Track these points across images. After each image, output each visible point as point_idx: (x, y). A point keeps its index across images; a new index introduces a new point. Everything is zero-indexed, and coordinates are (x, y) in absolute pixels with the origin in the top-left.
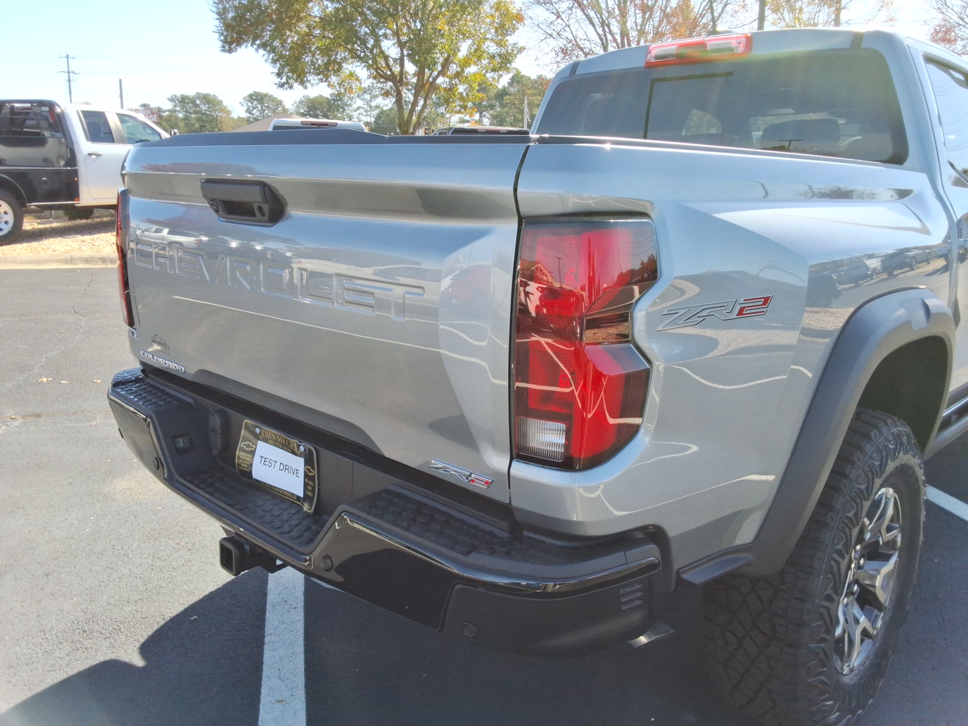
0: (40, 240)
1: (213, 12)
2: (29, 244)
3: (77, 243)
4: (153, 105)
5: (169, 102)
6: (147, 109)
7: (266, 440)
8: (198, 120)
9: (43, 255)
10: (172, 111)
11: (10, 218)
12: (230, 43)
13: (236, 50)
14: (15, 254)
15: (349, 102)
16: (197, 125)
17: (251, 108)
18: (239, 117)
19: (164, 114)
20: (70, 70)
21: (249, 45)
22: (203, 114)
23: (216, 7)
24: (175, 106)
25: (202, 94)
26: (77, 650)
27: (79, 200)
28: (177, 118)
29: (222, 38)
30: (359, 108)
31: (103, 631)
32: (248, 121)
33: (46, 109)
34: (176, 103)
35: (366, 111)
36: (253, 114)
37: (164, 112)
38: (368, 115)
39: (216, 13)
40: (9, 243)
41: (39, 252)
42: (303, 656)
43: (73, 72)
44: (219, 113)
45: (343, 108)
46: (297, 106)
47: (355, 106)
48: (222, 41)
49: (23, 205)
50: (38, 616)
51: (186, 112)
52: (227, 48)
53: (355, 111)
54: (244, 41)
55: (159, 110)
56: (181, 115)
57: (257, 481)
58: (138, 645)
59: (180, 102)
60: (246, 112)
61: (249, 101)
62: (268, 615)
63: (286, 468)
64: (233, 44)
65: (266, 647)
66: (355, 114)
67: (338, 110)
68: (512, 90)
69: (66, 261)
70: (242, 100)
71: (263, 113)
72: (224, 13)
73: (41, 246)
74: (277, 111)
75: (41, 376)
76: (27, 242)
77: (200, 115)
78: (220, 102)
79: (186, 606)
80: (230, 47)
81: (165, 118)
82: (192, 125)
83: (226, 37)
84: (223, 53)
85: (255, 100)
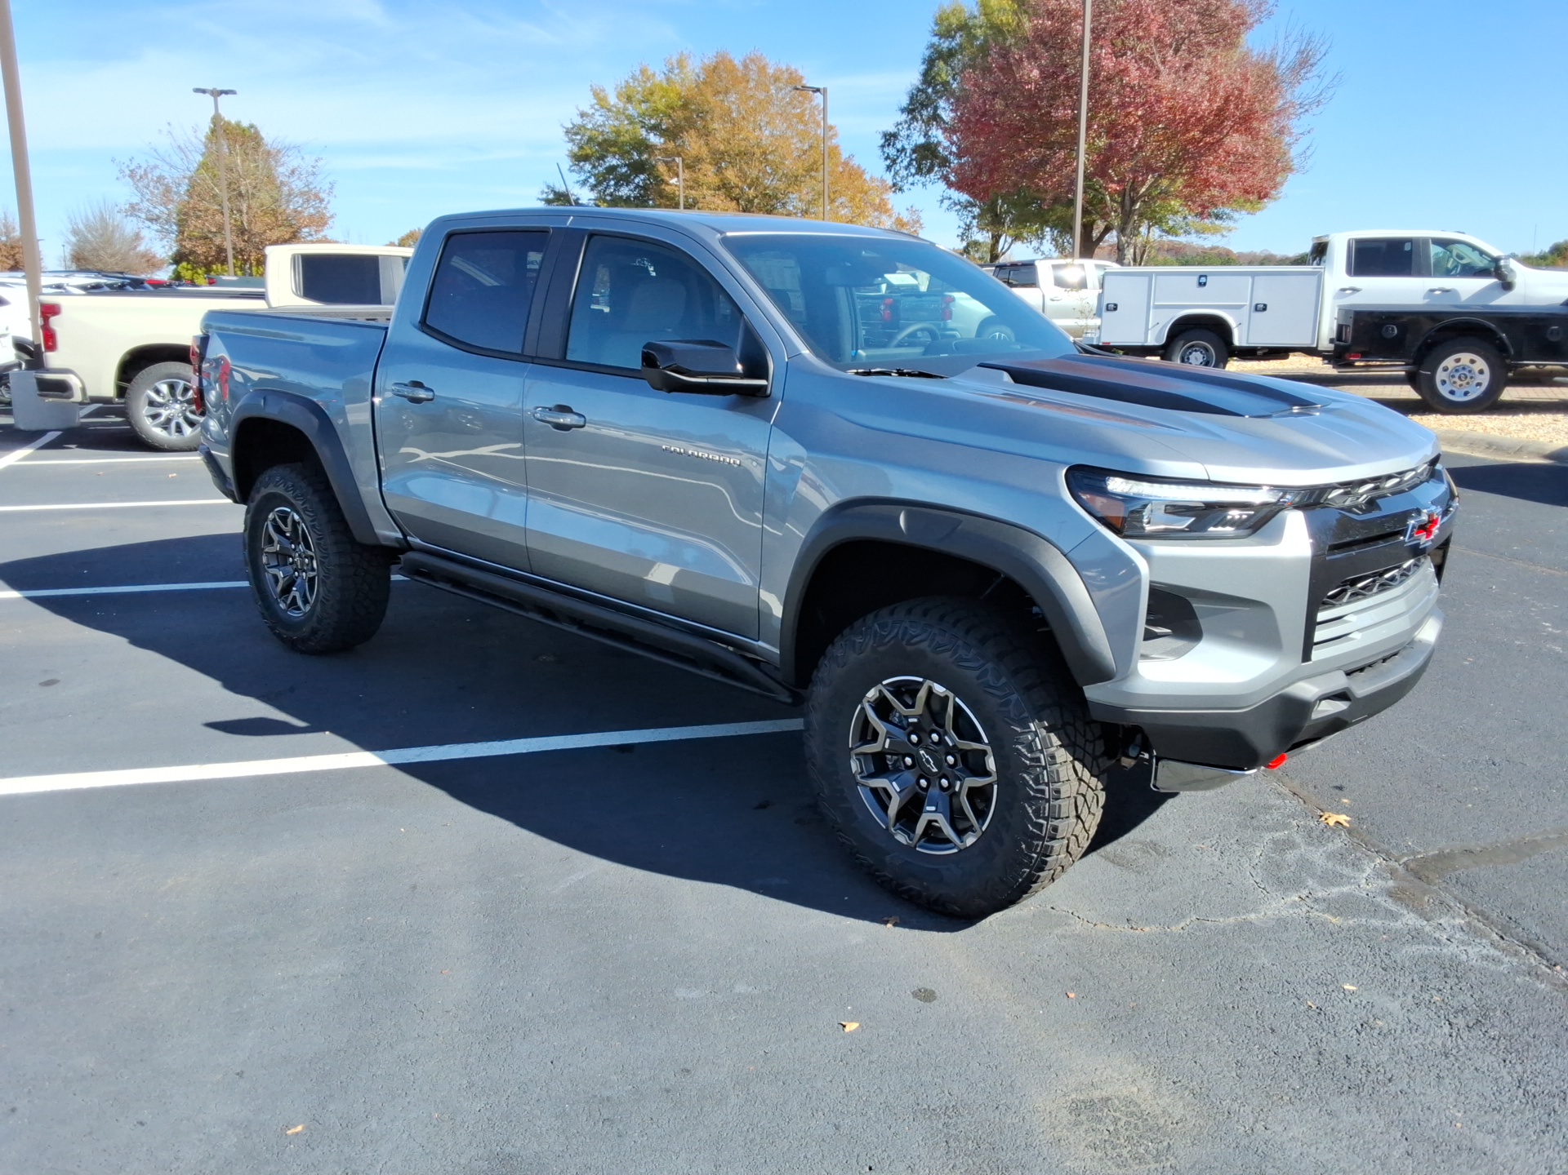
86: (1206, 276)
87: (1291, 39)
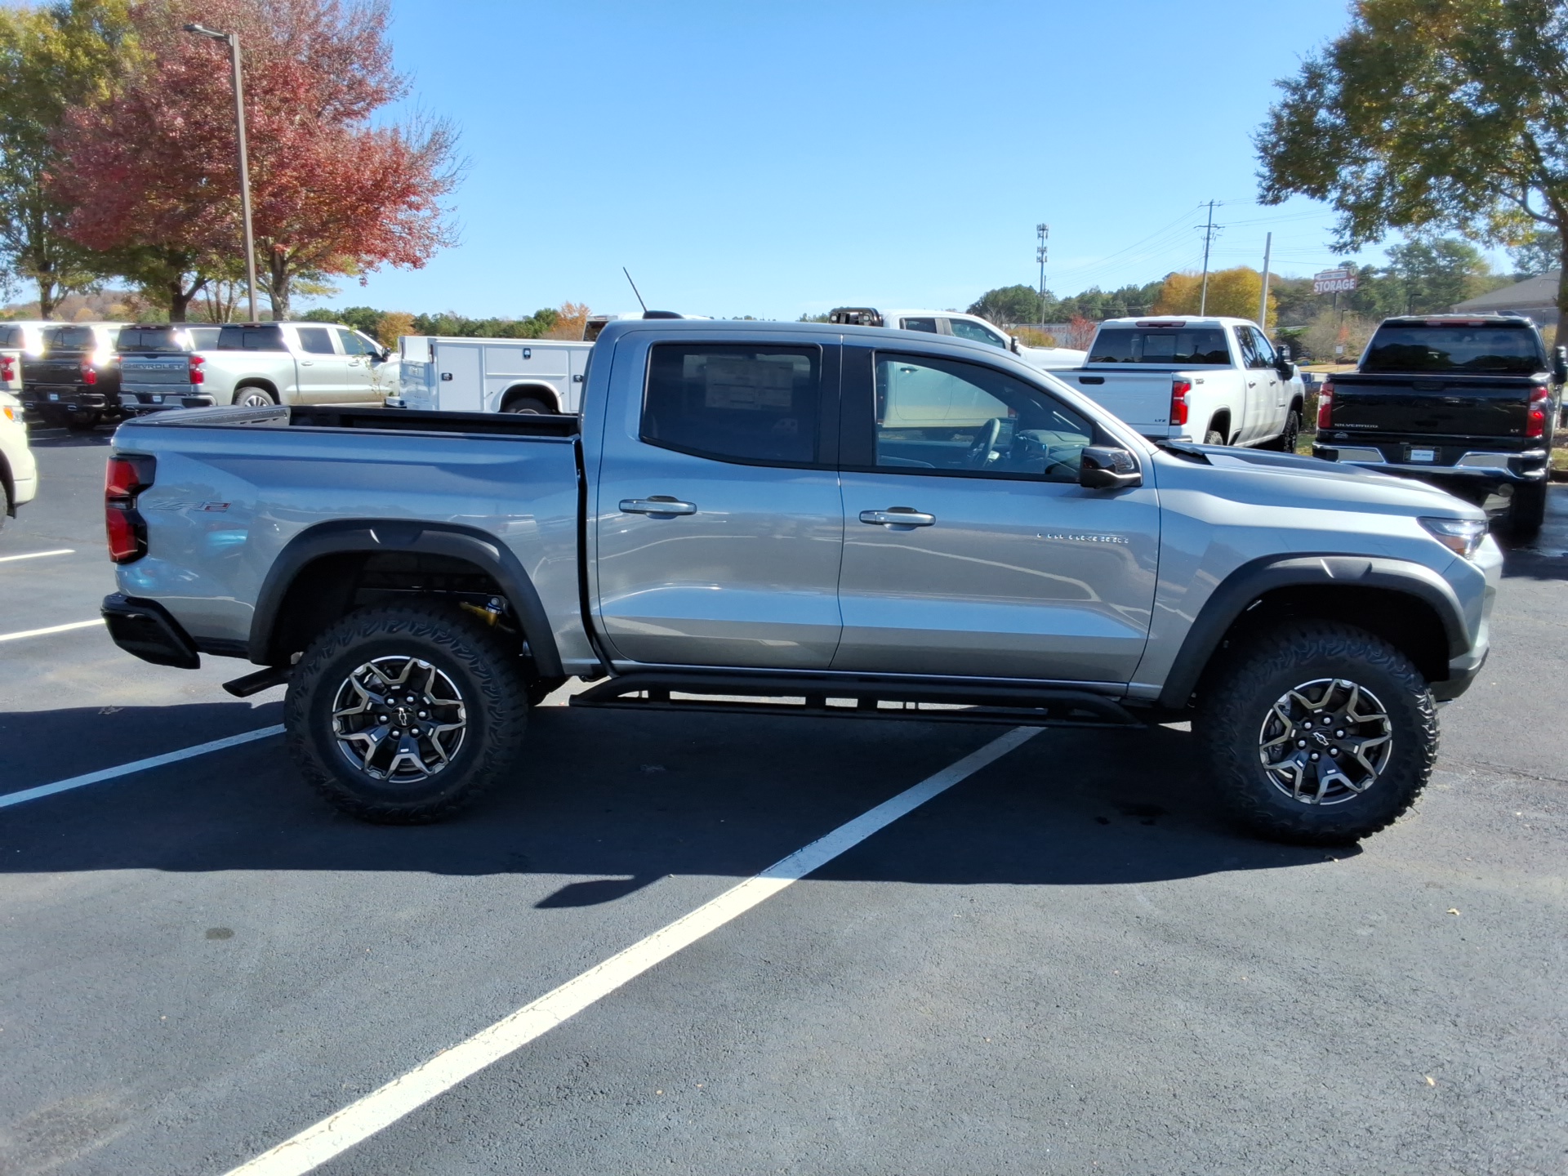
4: (1360, 265)
5: (1387, 256)
6: (1349, 270)
8: (1430, 282)
10: (1390, 271)
16: (1426, 292)
17: (1526, 259)
18: (1501, 274)
19: (1375, 276)
20: (1212, 223)
22: (1439, 273)
24: (1395, 263)
28: (1394, 281)
32: (1518, 278)
34: (1397, 258)
36: (1527, 269)
37: (1376, 272)
43: (1217, 226)
44: (1468, 270)
51: (1412, 270)
55: (1368, 270)
56: (1402, 277)
59: (1404, 255)
60: (1516, 265)
71: (1548, 265)
77: (1433, 275)
78: (1474, 252)
81: (1375, 282)
82: (1419, 292)
86: (529, 349)
87: (424, 119)
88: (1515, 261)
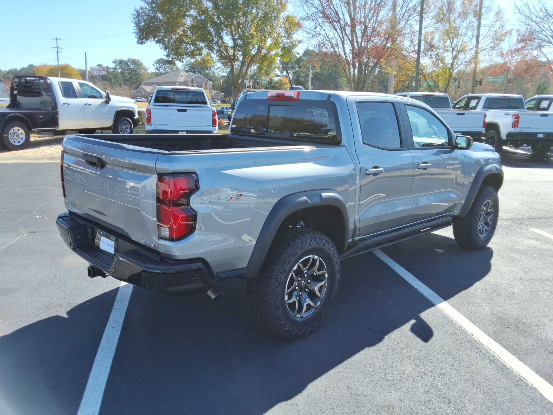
0: (38, 147)
1: (133, 22)
2: (33, 149)
3: (56, 149)
4: (104, 65)
5: (113, 63)
6: (101, 67)
7: (104, 236)
8: (129, 73)
9: (39, 155)
10: (114, 69)
11: (24, 136)
12: (142, 39)
13: (145, 43)
14: (26, 155)
15: (213, 65)
16: (128, 77)
17: (159, 68)
18: (152, 72)
20: (58, 46)
21: (152, 40)
22: (132, 70)
23: (135, 20)
24: (116, 66)
25: (131, 59)
26: (45, 312)
27: (58, 127)
28: (117, 72)
29: (138, 36)
30: (219, 68)
31: (54, 307)
32: (157, 75)
33: (42, 81)
34: (117, 64)
35: (223, 70)
36: (159, 71)
37: (110, 69)
38: (224, 72)
39: (135, 23)
40: (23, 149)
41: (38, 154)
42: (124, 316)
43: (60, 48)
44: (141, 70)
45: (210, 68)
46: (184, 67)
47: (217, 67)
48: (137, 38)
49: (30, 129)
50: (31, 302)
51: (123, 69)
52: (140, 41)
53: (217, 69)
54: (149, 38)
55: (108, 68)
56: (119, 71)
57: (101, 249)
58: (66, 311)
59: (119, 63)
60: (156, 69)
61: (157, 63)
62: (115, 304)
63: (109, 245)
64: (143, 39)
65: (112, 313)
66: (216, 71)
67: (207, 69)
68: (305, 58)
69: (51, 159)
70: (153, 63)
71: (165, 70)
72: (139, 23)
73: (39, 151)
74: (173, 69)
75: (36, 215)
76: (32, 148)
77: (130, 71)
78: (141, 64)
79: (86, 300)
80: (142, 41)
81: (110, 72)
82: (126, 77)
83: (139, 36)
84: (138, 44)
85: (161, 63)
88: (155, 68)
